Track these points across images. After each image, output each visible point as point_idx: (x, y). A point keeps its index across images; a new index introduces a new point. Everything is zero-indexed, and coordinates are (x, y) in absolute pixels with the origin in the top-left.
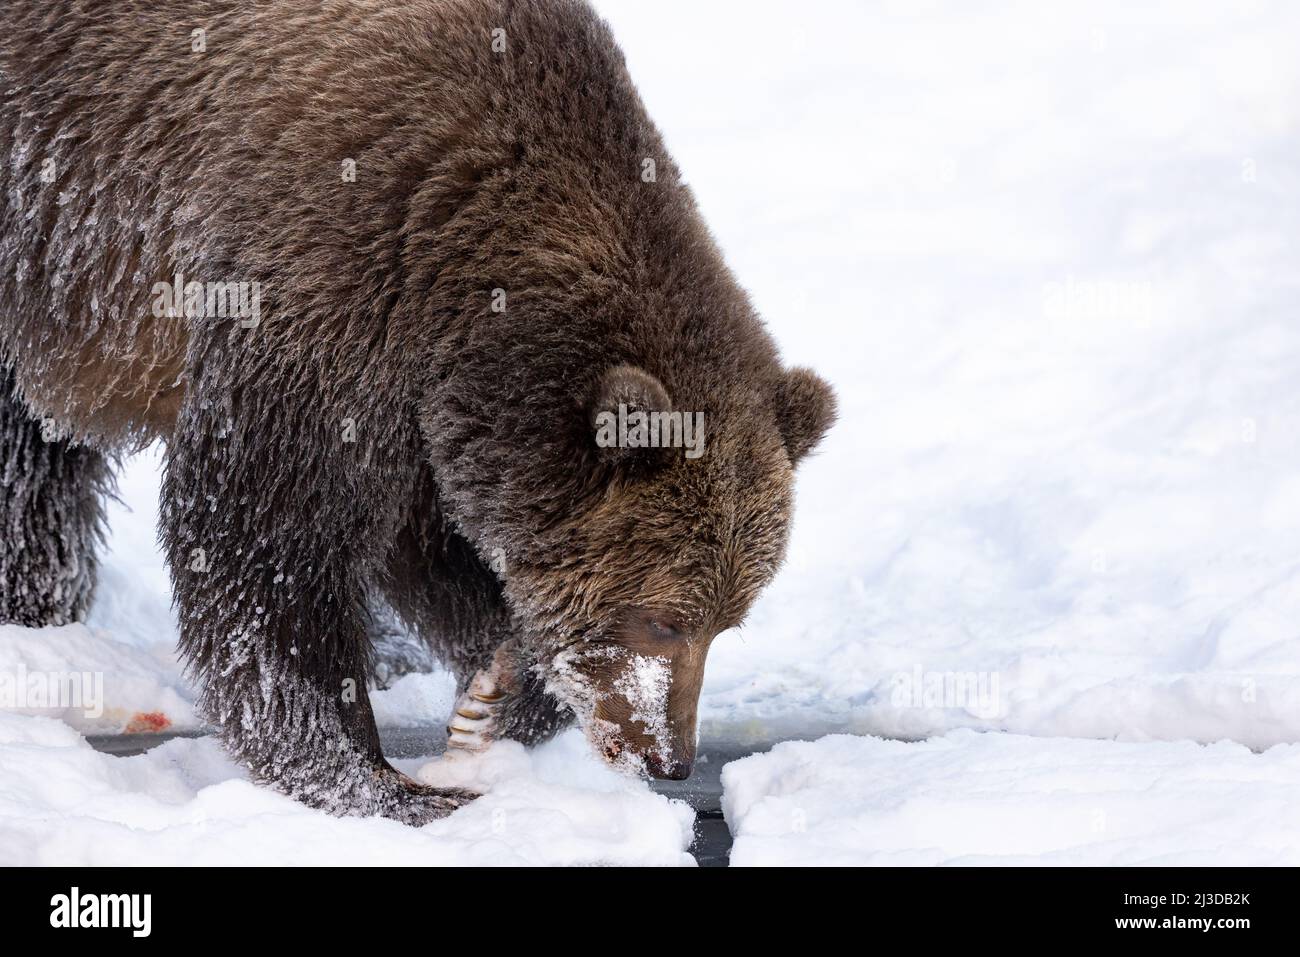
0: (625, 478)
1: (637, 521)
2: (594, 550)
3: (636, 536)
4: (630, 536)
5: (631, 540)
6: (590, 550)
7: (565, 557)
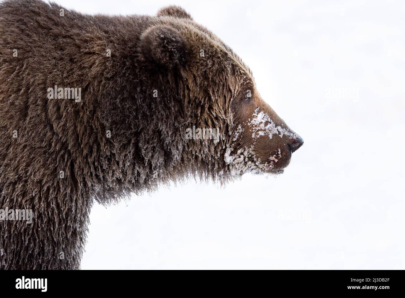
0: (184, 67)
1: (206, 71)
2: (202, 98)
3: (210, 76)
4: (209, 78)
5: (210, 79)
6: (201, 99)
7: (197, 112)
